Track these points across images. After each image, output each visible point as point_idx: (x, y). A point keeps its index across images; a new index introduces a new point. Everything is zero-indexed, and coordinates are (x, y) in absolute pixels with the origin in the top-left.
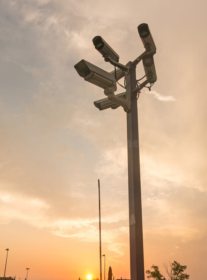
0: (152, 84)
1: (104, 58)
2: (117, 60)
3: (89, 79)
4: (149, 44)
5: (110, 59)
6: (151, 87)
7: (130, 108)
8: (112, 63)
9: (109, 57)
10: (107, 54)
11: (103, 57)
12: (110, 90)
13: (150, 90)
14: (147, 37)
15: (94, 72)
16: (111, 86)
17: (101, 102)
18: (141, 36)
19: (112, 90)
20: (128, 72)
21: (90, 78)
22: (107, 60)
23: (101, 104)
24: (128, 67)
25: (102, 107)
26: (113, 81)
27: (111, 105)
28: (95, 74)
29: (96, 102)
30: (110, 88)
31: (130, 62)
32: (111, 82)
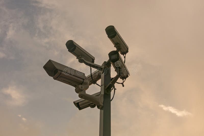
0: (124, 80)
1: (78, 60)
2: (92, 61)
3: (57, 78)
4: (118, 43)
5: (84, 61)
6: (123, 83)
7: (102, 105)
8: (87, 64)
9: (82, 58)
10: (80, 56)
11: (77, 58)
12: (81, 88)
13: (123, 86)
14: (114, 37)
15: (61, 71)
16: (81, 84)
17: (80, 102)
18: (109, 37)
19: (82, 87)
20: (103, 71)
21: (58, 76)
22: (81, 61)
23: (80, 104)
24: (103, 67)
25: (80, 107)
26: (83, 79)
27: (89, 104)
28: (62, 72)
29: (75, 102)
30: (80, 86)
31: (105, 62)
32: (82, 80)
